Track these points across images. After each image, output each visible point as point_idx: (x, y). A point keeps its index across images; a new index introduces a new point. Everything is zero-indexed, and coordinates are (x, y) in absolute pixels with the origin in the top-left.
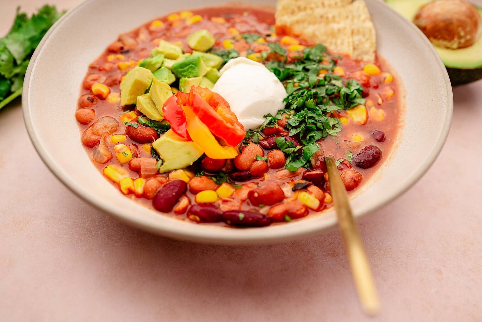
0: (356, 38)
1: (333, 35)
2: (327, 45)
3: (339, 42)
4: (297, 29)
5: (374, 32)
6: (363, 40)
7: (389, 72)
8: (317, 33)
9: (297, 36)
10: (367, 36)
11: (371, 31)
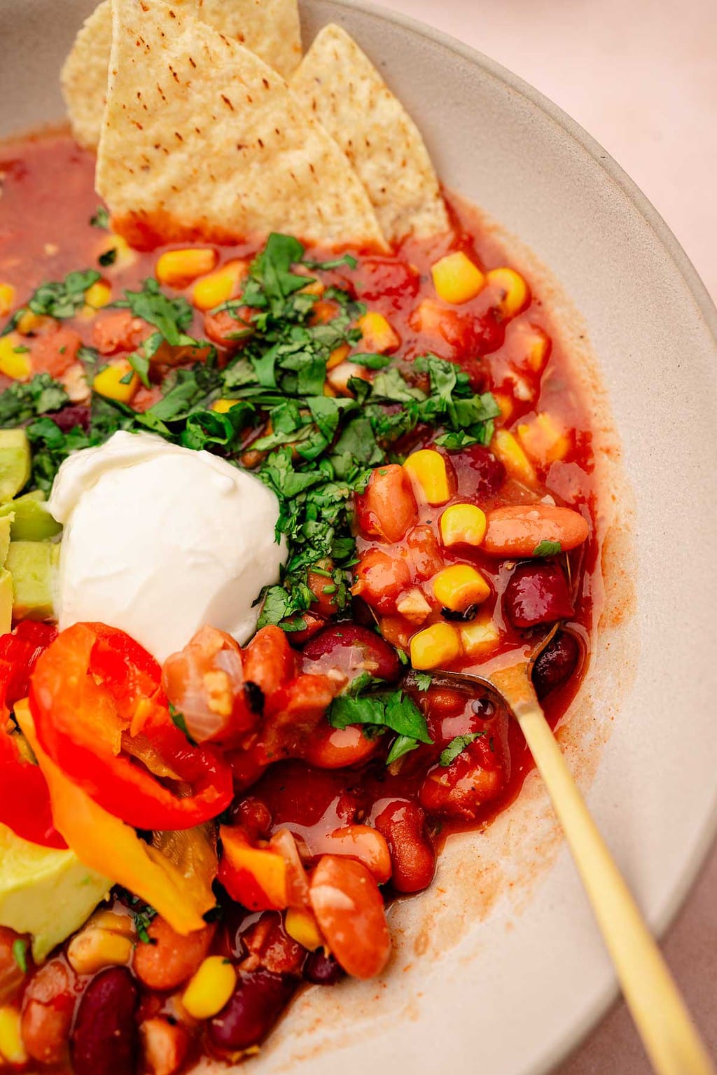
0: (369, 168)
1: (300, 190)
2: (293, 229)
3: (327, 209)
4: (184, 212)
5: (413, 130)
6: (391, 167)
7: (505, 264)
8: (250, 202)
9: (194, 235)
10: (400, 152)
11: (404, 132)
